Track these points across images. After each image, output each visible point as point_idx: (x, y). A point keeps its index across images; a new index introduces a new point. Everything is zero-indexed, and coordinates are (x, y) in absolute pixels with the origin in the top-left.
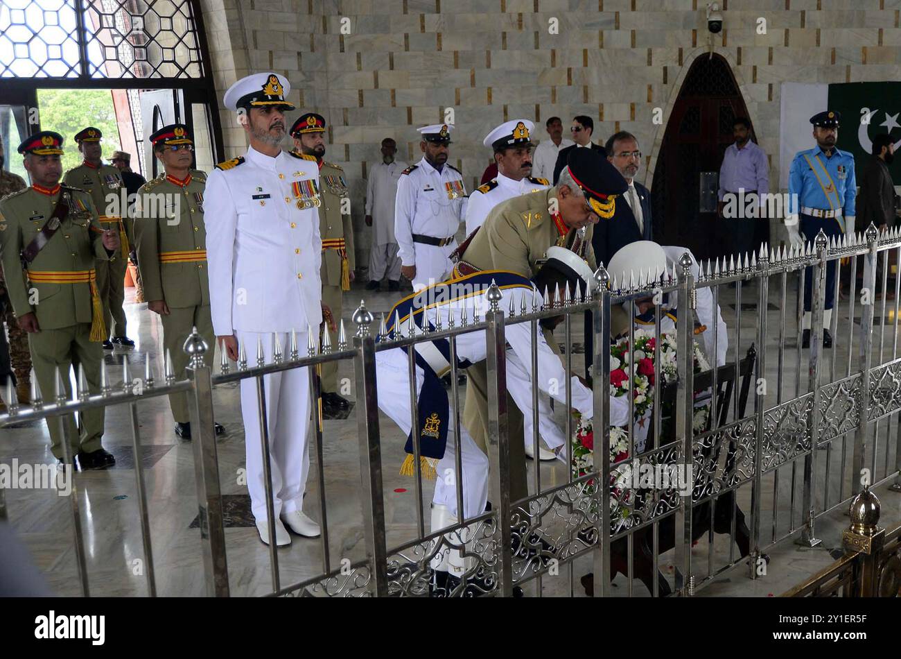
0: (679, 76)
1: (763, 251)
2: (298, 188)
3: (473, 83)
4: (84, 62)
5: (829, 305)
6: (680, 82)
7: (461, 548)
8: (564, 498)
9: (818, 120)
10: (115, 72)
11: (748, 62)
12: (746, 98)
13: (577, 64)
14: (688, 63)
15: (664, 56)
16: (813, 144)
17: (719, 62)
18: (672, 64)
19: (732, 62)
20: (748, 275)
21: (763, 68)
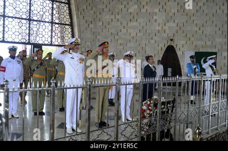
0: (164, 49)
1: (178, 77)
2: (80, 59)
3: (123, 49)
4: (51, 41)
5: (192, 95)
6: (164, 50)
7: (107, 133)
8: (131, 125)
9: (191, 57)
10: (57, 43)
11: (178, 47)
12: (178, 54)
13: (144, 46)
14: (166, 47)
15: (161, 45)
16: (190, 62)
17: (172, 47)
18: (163, 47)
19: (175, 47)
20: (174, 81)
21: (181, 49)
